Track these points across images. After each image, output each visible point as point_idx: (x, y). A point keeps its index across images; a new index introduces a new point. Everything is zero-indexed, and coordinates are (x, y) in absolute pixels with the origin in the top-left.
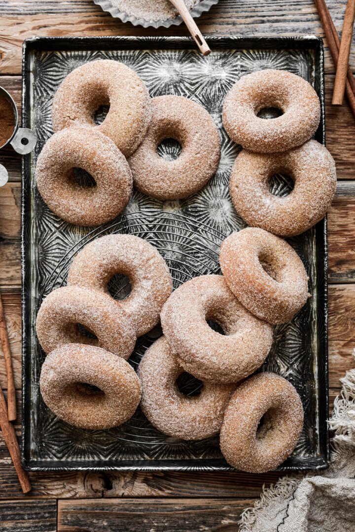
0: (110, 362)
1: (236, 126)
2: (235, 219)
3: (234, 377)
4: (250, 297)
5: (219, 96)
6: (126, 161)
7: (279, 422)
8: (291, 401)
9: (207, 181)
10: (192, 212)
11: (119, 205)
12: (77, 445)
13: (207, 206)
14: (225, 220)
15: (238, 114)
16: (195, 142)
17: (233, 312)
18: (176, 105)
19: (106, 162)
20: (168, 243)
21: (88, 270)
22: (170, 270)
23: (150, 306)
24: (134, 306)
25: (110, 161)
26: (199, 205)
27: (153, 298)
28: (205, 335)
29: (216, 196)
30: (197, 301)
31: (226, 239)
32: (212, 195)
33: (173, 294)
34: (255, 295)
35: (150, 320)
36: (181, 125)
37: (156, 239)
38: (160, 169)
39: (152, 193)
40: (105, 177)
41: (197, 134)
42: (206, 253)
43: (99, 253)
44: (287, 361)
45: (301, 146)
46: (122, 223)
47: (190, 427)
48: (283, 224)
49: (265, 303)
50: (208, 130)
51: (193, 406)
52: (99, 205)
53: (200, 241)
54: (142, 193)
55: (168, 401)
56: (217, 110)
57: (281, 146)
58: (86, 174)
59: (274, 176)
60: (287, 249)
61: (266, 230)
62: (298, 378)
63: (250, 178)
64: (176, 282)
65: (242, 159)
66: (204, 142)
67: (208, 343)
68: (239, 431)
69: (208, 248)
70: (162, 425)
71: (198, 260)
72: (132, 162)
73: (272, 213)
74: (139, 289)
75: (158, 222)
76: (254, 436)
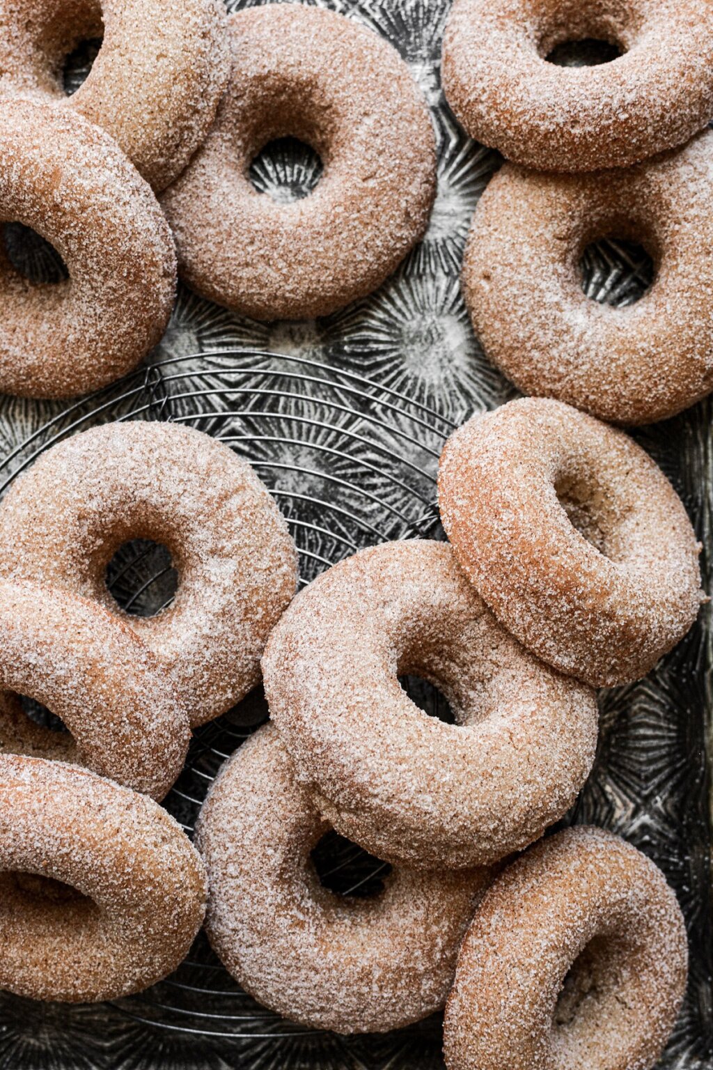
0: (109, 810)
1: (484, 91)
2: (480, 375)
3: (485, 852)
4: (533, 607)
5: (429, 11)
6: (154, 199)
7: (616, 976)
8: (654, 913)
9: (397, 262)
10: (354, 354)
11: (136, 335)
12: (24, 1037)
13: (398, 337)
14: (451, 379)
15: (490, 53)
16: (361, 143)
17: (479, 653)
18: (303, 31)
19: (93, 201)
20: (285, 448)
21: (44, 529)
22: (291, 526)
23: (232, 637)
24: (183, 638)
25: (106, 199)
26: (374, 335)
27: (238, 612)
28: (397, 726)
29: (424, 308)
30: (371, 620)
31: (455, 434)
32: (411, 306)
33: (300, 599)
34: (549, 602)
35: (231, 676)
36: (318, 92)
37: (250, 436)
38: (256, 226)
39: (236, 298)
40: (91, 247)
41: (366, 120)
42: (396, 476)
43: (76, 477)
44: (632, 789)
45: (681, 148)
46: (148, 388)
47: (354, 999)
48: (626, 386)
49: (579, 628)
50: (400, 107)
51: (363, 932)
52: (78, 335)
53: (379, 439)
54: (207, 302)
55: (288, 922)
56: (424, 52)
57: (622, 147)
58: (43, 247)
59: (593, 246)
60: (637, 460)
61: (575, 406)
62: (666, 837)
63: (526, 249)
64: (309, 562)
65: (500, 193)
66: (390, 143)
67: (407, 753)
68: (502, 1015)
69: (400, 461)
70: (269, 990)
71: (372, 494)
72: (174, 205)
73: (592, 353)
74: (198, 585)
75: (256, 386)
76: (546, 1027)
